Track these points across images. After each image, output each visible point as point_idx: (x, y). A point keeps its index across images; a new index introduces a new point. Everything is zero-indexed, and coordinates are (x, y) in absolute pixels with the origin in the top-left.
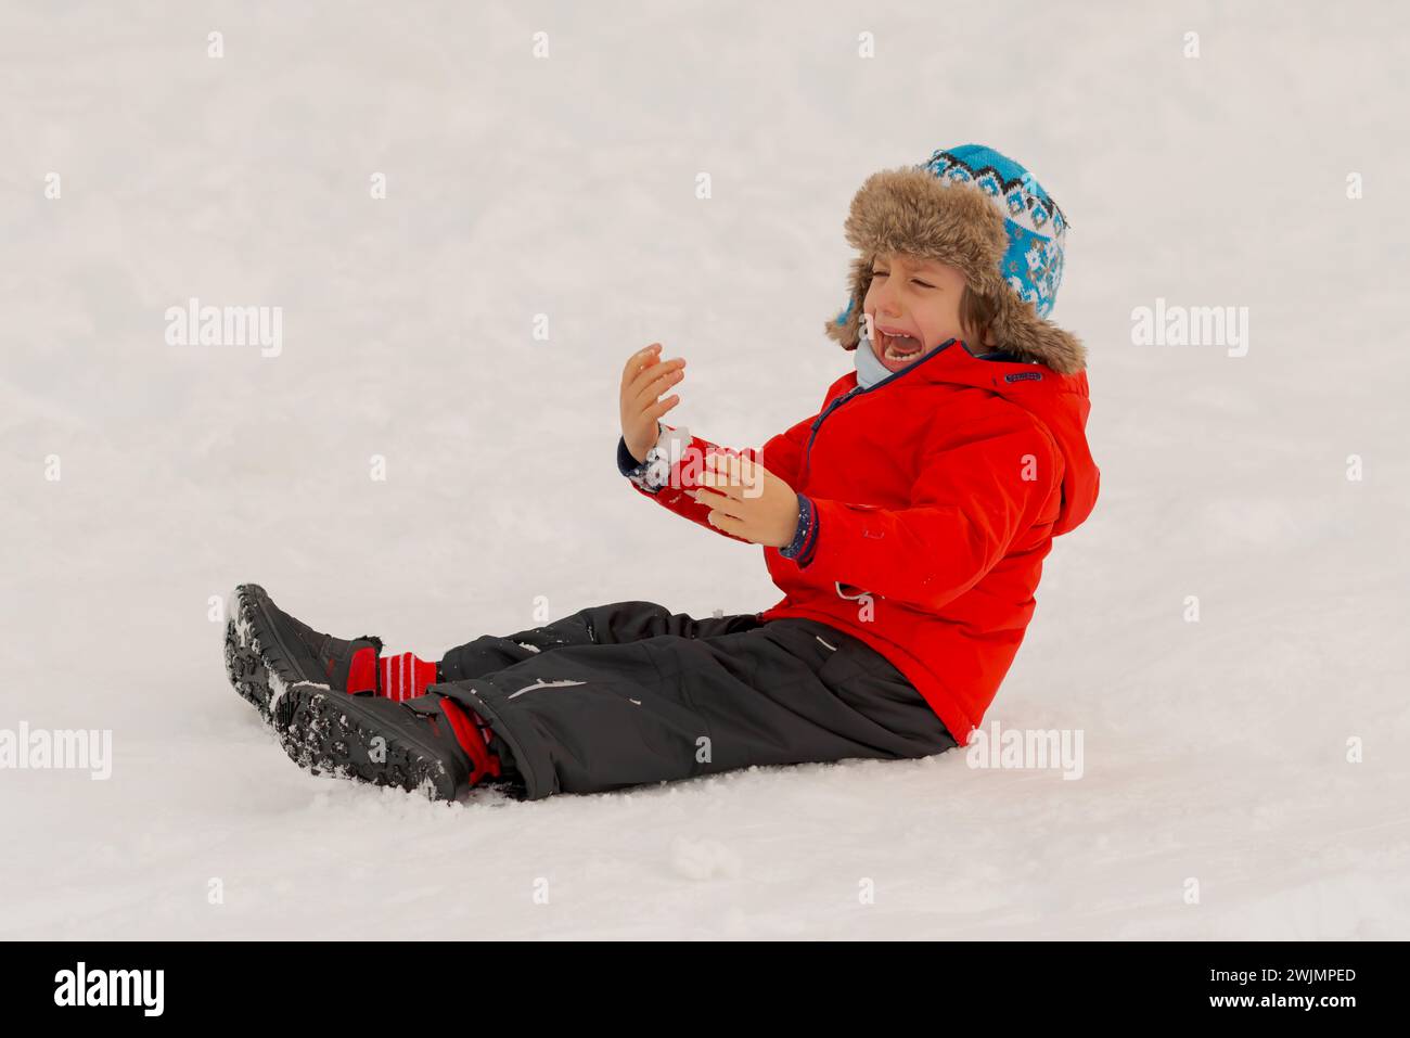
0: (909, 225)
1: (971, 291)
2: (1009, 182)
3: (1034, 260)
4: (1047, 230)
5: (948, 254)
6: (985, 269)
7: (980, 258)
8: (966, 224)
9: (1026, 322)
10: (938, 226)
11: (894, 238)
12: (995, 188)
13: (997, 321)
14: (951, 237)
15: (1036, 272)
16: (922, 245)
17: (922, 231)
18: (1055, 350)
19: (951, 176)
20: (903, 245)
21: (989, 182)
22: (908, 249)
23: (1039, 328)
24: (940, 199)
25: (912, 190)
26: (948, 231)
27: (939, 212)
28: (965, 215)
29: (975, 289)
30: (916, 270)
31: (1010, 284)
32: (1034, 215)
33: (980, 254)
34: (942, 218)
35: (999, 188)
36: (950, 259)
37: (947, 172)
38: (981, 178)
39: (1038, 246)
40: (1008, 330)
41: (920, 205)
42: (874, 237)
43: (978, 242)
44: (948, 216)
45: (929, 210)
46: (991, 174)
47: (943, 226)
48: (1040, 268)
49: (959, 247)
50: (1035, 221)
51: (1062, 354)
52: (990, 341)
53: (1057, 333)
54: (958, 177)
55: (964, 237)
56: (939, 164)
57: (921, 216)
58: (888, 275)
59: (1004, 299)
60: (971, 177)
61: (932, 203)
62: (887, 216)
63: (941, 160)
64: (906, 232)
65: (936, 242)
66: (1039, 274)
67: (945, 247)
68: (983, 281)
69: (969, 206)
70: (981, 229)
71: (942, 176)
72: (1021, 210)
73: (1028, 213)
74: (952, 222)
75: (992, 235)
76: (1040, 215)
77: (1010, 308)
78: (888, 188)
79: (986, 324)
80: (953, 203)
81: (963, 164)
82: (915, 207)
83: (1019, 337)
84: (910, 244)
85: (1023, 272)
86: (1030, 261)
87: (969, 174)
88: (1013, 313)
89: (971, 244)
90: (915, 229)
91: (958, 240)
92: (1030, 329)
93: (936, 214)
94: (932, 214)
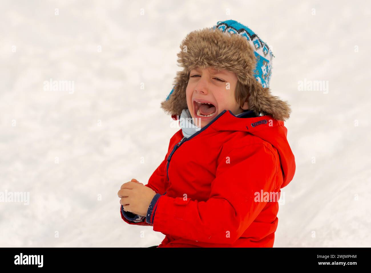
0: (215, 53)
1: (240, 83)
2: (252, 36)
3: (264, 70)
4: (268, 58)
5: (233, 66)
6: (249, 72)
7: (247, 67)
8: (240, 52)
9: (266, 96)
10: (228, 53)
11: (207, 59)
12: (248, 38)
13: (251, 97)
14: (235, 57)
15: (265, 75)
16: (221, 61)
17: (221, 55)
18: (279, 109)
19: (229, 32)
20: (212, 62)
21: (245, 35)
22: (215, 64)
23: (272, 99)
24: (228, 41)
25: (215, 37)
26: (233, 55)
27: (228, 46)
28: (240, 48)
29: (242, 82)
30: (215, 73)
31: (257, 80)
32: (264, 50)
33: (247, 66)
34: (229, 49)
35: (249, 38)
36: (234, 68)
37: (227, 30)
38: (241, 33)
39: (266, 64)
40: (257, 100)
41: (219, 43)
42: (197, 58)
43: (247, 60)
44: (232, 48)
45: (224, 46)
46: (245, 32)
47: (230, 53)
48: (266, 74)
49: (239, 62)
50: (264, 53)
51: (282, 111)
52: (245, 107)
53: (280, 102)
54: (232, 32)
55: (240, 57)
56: (222, 27)
57: (220, 49)
58: (200, 76)
59: (255, 86)
60: (237, 33)
61: (225, 42)
62: (203, 49)
63: (222, 25)
64: (213, 56)
65: (228, 60)
66: (266, 76)
67: (232, 62)
68: (248, 78)
69: (241, 44)
70: (247, 55)
71: (225, 32)
72: (259, 48)
73: (262, 49)
74: (234, 51)
75: (251, 57)
76: (266, 50)
77: (258, 91)
78: (201, 37)
79: (244, 99)
80: (234, 42)
81: (232, 27)
82: (217, 44)
83: (262, 104)
84: (215, 61)
85: (261, 74)
86: (263, 70)
87: (236, 31)
88: (260, 93)
89: (243, 61)
90: (218, 55)
91: (238, 59)
92: (268, 100)
93: (226, 48)
94: (225, 47)
